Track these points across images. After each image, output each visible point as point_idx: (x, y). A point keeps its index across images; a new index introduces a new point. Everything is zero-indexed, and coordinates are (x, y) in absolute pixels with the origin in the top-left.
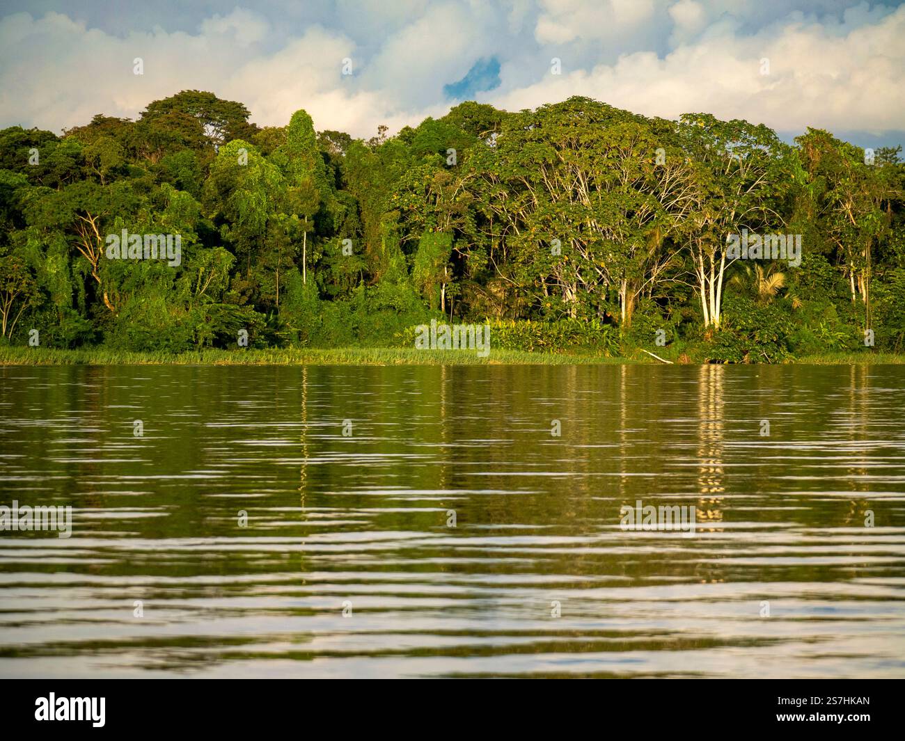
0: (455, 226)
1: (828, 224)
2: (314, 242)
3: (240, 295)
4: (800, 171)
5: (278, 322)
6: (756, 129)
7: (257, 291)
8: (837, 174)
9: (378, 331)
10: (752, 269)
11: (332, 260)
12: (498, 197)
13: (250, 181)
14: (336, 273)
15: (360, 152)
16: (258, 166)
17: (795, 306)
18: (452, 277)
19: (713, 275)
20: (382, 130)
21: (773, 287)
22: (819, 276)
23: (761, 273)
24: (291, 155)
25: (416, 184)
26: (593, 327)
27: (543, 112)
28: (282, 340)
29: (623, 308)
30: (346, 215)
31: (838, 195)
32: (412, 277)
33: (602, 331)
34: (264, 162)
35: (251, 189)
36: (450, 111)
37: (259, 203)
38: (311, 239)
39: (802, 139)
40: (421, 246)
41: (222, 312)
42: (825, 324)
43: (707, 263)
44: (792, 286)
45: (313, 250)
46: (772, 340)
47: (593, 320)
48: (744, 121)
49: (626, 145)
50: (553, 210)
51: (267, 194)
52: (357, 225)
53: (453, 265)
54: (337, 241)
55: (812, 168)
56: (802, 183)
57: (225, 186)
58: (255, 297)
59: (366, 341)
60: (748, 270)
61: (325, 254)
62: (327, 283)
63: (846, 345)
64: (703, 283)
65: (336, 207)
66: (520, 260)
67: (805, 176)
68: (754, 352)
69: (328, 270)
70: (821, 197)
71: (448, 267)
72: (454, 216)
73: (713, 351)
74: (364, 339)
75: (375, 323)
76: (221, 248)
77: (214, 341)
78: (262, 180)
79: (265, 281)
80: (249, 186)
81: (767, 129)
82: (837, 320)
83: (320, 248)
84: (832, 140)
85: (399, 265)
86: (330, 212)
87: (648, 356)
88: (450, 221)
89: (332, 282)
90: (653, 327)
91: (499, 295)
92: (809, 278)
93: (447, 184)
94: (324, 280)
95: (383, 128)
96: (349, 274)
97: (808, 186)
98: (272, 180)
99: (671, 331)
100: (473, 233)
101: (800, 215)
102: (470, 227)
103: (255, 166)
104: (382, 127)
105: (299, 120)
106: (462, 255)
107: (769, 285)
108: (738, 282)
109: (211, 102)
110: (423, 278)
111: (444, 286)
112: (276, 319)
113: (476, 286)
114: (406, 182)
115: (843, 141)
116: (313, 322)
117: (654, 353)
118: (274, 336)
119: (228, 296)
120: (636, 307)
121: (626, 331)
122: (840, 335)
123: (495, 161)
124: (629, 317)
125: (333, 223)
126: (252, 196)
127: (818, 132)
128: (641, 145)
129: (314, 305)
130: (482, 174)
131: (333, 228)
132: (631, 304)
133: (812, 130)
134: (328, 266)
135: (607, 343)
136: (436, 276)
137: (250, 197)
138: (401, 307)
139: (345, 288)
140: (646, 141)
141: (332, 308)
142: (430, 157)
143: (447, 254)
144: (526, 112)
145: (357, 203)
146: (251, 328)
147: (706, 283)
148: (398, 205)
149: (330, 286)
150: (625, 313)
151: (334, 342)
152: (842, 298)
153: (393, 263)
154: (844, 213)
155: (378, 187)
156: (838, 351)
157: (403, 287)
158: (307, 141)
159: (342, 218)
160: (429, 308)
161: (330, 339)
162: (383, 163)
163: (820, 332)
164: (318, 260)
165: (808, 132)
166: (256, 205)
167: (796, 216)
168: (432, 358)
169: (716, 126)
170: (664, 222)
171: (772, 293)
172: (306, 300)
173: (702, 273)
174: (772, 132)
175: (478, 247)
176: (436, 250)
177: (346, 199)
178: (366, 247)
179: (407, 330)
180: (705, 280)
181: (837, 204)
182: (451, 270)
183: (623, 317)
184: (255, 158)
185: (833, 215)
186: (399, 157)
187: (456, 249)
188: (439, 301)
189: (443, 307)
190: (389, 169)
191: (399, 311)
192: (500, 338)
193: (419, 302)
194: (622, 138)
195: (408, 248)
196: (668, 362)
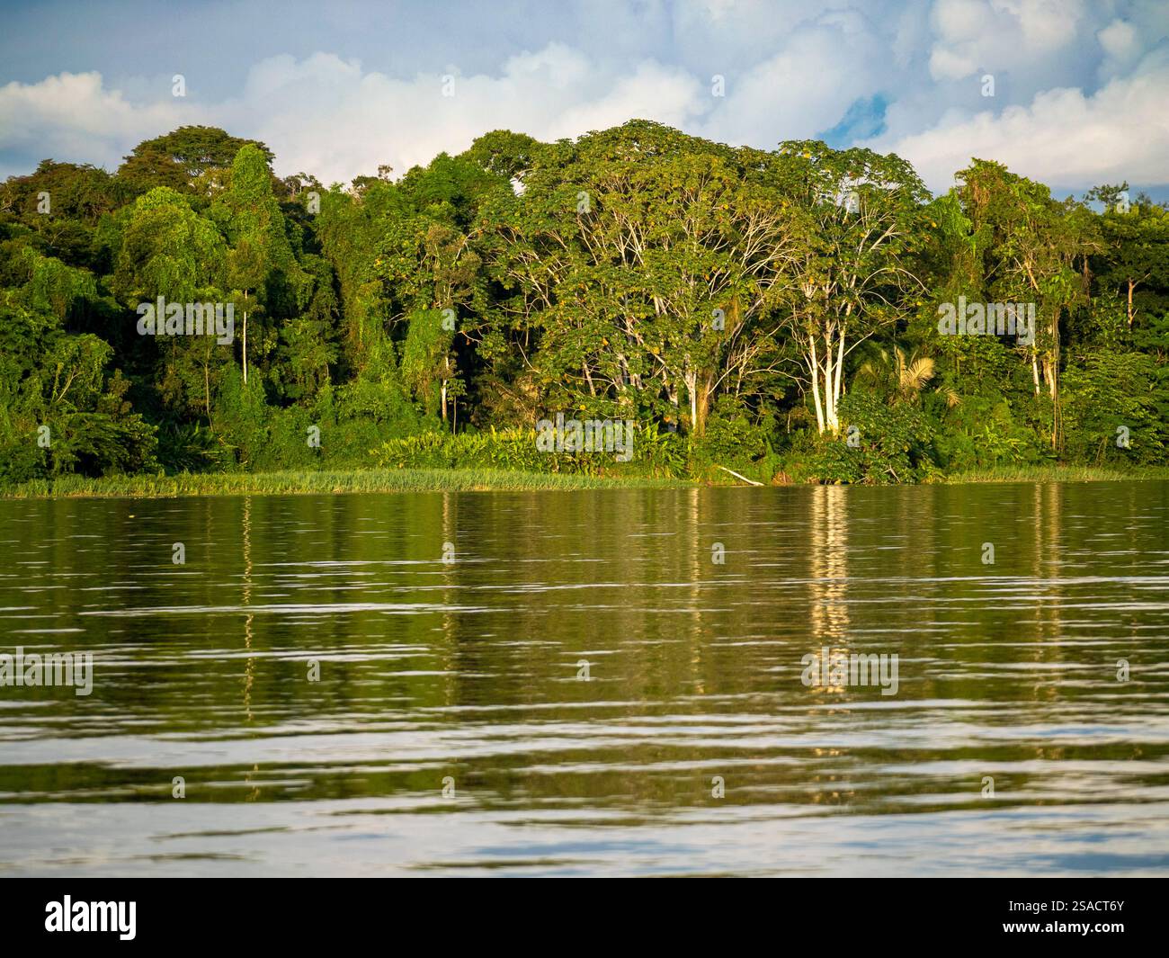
0: (459, 301)
1: (1001, 291)
2: (265, 325)
3: (120, 400)
4: (959, 218)
5: (206, 437)
6: (885, 160)
7: (180, 396)
8: (1011, 222)
9: (350, 447)
10: (891, 353)
11: (292, 350)
12: (521, 259)
13: (173, 243)
14: (296, 368)
15: (337, 201)
16: (185, 223)
17: (952, 403)
18: (455, 370)
19: (829, 363)
20: (384, 171)
21: (918, 378)
22: (987, 361)
23: (902, 358)
24: (236, 207)
25: (406, 243)
26: (648, 436)
27: (586, 142)
28: (212, 461)
29: (694, 410)
30: (316, 288)
31: (1011, 249)
32: (401, 372)
33: (660, 443)
34: (194, 217)
35: (174, 254)
36: (473, 143)
37: (185, 273)
38: (260, 321)
39: (965, 174)
40: (412, 329)
41: (88, 425)
42: (993, 428)
43: (821, 347)
44: (949, 376)
45: (263, 337)
46: (903, 451)
47: (648, 427)
48: (867, 150)
49: (693, 184)
50: (588, 276)
51: (197, 261)
52: (333, 302)
53: (455, 354)
54: (299, 324)
55: (979, 213)
56: (962, 235)
57: (139, 251)
58: (177, 403)
59: (332, 461)
60: (884, 355)
61: (281, 341)
62: (287, 381)
63: (1022, 455)
64: (815, 374)
65: (299, 278)
66: (546, 346)
67: (967, 224)
68: (876, 468)
69: (287, 364)
70: (988, 251)
71: (449, 358)
72: (456, 288)
73: (820, 467)
74: (329, 458)
75: (347, 436)
76: (91, 335)
77: (76, 464)
78: (190, 242)
79: (194, 381)
80: (171, 251)
81: (900, 160)
82: (1010, 421)
83: (273, 334)
84: (1006, 175)
85: (384, 356)
86: (290, 285)
87: (729, 475)
88: (451, 295)
89: (294, 381)
90: (735, 435)
91: (532, 394)
92: (975, 364)
93: (445, 243)
94: (282, 379)
95: (387, 169)
96: (317, 370)
97: (969, 238)
98: (204, 242)
99: (760, 440)
100: (483, 309)
101: (960, 278)
102: (480, 304)
103: (182, 222)
104: (385, 168)
105: (247, 158)
106: (470, 340)
107: (915, 376)
108: (871, 371)
109: (218, 141)
110: (415, 374)
111: (445, 384)
112: (204, 433)
113: (499, 383)
114: (392, 241)
115: (1021, 176)
116: (256, 436)
117: (737, 472)
118: (199, 456)
119: (105, 402)
120: (712, 408)
121: (698, 442)
122: (1013, 442)
123: (516, 211)
124: (702, 422)
125: (295, 299)
126: (176, 264)
127: (987, 165)
128: (715, 185)
129: (259, 413)
130: (497, 229)
131: (296, 307)
132: (704, 404)
133: (978, 162)
134: (288, 359)
135: (667, 458)
136: (433, 370)
137: (173, 266)
138: (382, 414)
139: (311, 388)
140: (720, 179)
141: (284, 418)
142: (436, 206)
143: (448, 340)
144: (565, 142)
145: (334, 271)
146: (137, 446)
147: (821, 374)
148: (381, 273)
149: (289, 387)
150: (695, 417)
151: (286, 462)
152: (1021, 391)
153: (375, 352)
154: (1020, 274)
155: (361, 249)
156: (1009, 463)
157: (386, 385)
158: (258, 188)
159: (309, 293)
160: (424, 414)
161: (280, 459)
162: (369, 217)
163: (986, 438)
164: (271, 350)
165: (973, 165)
166: (181, 276)
167: (954, 280)
168: (387, 484)
169: (829, 157)
170: (743, 291)
171: (916, 385)
172: (246, 406)
173: (814, 360)
174: (906, 165)
175: (491, 329)
176: (432, 334)
177: (317, 265)
178: (348, 331)
179: (385, 445)
180: (819, 370)
181: (1012, 264)
182: (454, 361)
183: (694, 422)
184: (181, 211)
185: (1007, 277)
186: (391, 208)
187: (462, 332)
188: (438, 405)
189: (444, 413)
190: (377, 224)
191: (380, 419)
192: (509, 454)
193: (407, 408)
194: (687, 176)
195: (398, 332)
196: (757, 484)
